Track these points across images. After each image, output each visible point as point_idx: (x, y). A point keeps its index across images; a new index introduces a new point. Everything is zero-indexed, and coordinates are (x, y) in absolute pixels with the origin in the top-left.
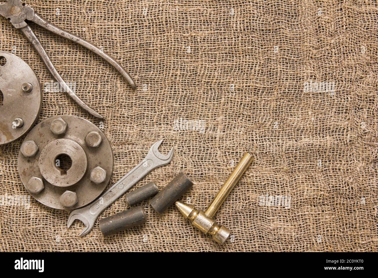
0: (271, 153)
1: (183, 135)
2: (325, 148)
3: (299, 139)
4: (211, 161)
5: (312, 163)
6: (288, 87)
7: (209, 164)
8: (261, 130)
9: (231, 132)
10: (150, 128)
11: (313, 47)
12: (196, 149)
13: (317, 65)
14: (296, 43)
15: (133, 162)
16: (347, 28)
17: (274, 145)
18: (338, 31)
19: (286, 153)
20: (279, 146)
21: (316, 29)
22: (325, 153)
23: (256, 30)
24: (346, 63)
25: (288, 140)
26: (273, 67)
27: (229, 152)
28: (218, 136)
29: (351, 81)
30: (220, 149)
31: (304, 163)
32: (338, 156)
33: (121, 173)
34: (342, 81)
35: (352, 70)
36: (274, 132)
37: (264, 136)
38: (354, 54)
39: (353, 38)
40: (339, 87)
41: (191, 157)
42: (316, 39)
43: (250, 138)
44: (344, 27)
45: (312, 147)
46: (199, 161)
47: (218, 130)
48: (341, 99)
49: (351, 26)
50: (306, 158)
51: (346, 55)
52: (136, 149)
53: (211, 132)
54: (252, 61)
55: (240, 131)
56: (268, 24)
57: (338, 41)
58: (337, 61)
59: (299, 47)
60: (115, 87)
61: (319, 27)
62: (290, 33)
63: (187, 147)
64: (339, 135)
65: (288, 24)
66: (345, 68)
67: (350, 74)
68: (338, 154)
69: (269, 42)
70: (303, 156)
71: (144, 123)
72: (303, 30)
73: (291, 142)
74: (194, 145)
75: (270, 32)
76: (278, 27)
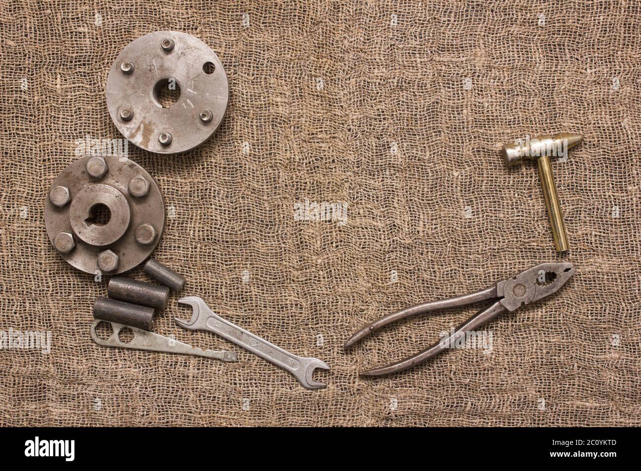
0: (258, 402)
1: (146, 373)
2: (326, 399)
3: (294, 386)
4: (180, 405)
5: (309, 418)
6: (268, 317)
7: (178, 409)
8: (246, 371)
9: (207, 371)
10: (104, 365)
11: (293, 268)
12: (163, 389)
13: (302, 291)
14: (271, 260)
15: (81, 407)
16: (337, 246)
17: (263, 392)
18: (327, 249)
19: (277, 404)
20: (268, 393)
21: (298, 245)
22: (327, 405)
23: (218, 241)
24: (340, 290)
25: (280, 386)
26: (245, 290)
27: (204, 396)
28: (191, 375)
29: (349, 314)
30: (193, 392)
31: (299, 418)
32: (342, 409)
33: (66, 420)
34: (338, 313)
35: (349, 300)
36: (263, 374)
37: (250, 380)
38: (349, 280)
39: (346, 259)
40: (335, 321)
41: (156, 401)
42: (297, 257)
43: (231, 380)
44: (334, 245)
45: (310, 398)
46: (166, 406)
47: (191, 366)
48: (341, 335)
49: (343, 243)
50: (302, 412)
51: (339, 280)
52: (87, 392)
53: (181, 369)
54: (216, 280)
55: (219, 371)
56: (235, 235)
57: (326, 261)
58: (327, 286)
59: (276, 266)
60: (47, 307)
61: (302, 242)
62: (263, 247)
63: (152, 387)
64: (344, 382)
65: (261, 235)
66: (340, 296)
67: (347, 304)
68: (342, 407)
69: (236, 256)
70: (298, 409)
71: (95, 358)
72: (280, 244)
73: (284, 389)
74: (161, 385)
75: (237, 245)
76: (247, 239)
